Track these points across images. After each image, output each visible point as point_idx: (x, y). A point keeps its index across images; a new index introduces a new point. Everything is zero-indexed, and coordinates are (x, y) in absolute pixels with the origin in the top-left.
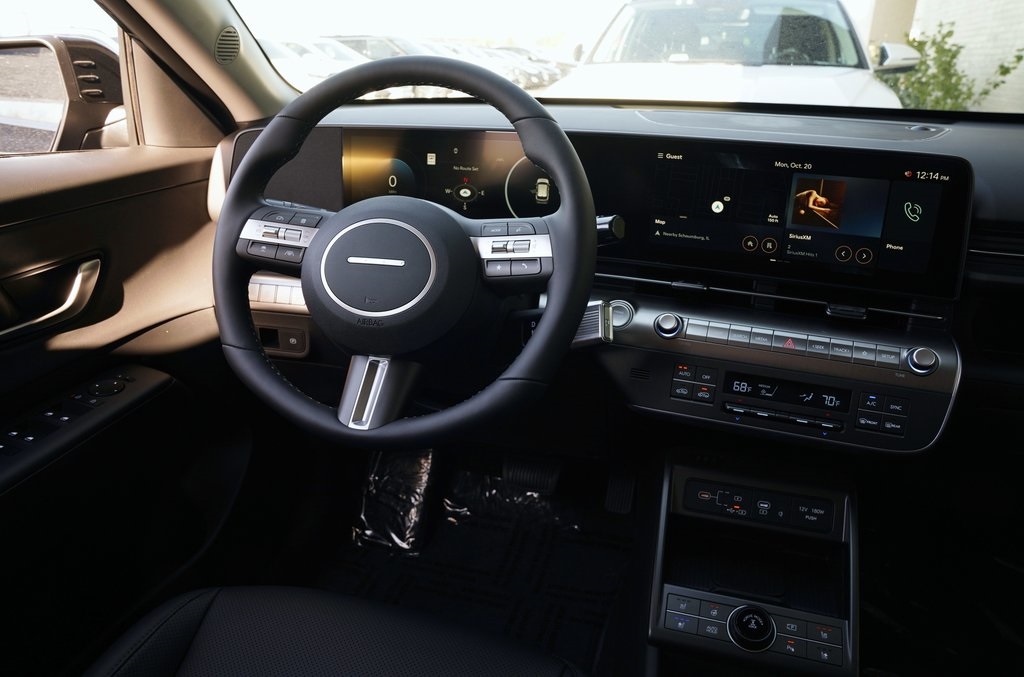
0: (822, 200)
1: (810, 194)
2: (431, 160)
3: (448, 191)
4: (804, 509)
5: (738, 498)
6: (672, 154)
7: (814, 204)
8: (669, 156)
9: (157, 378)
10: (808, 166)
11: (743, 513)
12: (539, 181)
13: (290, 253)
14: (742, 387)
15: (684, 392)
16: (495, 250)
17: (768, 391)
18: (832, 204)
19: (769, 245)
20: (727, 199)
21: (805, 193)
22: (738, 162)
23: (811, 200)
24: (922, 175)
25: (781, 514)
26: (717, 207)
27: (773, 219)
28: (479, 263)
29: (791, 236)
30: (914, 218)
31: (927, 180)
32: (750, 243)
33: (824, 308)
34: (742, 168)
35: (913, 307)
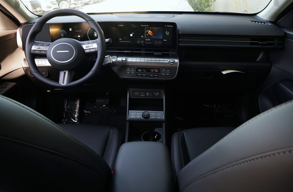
0: (151, 32)
1: (148, 31)
2: (71, 30)
3: (75, 36)
4: (155, 93)
5: (143, 93)
7: (149, 33)
8: (121, 25)
9: (13, 84)
10: (147, 26)
11: (144, 96)
12: (95, 32)
13: (43, 52)
14: (140, 70)
15: (129, 73)
16: (86, 47)
17: (145, 71)
18: (153, 33)
19: (142, 42)
20: (133, 33)
22: (134, 26)
24: (168, 26)
25: (151, 95)
26: (131, 35)
27: (142, 37)
28: (83, 50)
29: (146, 40)
30: (168, 34)
31: (169, 27)
32: (138, 42)
33: (154, 53)
34: (135, 27)
35: (170, 51)
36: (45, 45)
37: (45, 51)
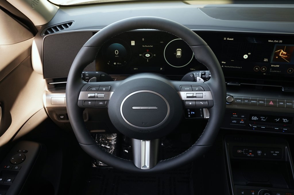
0: (285, 53)
1: (280, 51)
2: (133, 43)
3: (140, 55)
4: (272, 152)
5: (250, 151)
6: (229, 38)
7: (281, 55)
8: (228, 39)
10: (281, 41)
11: (253, 155)
12: (177, 50)
13: (101, 103)
14: (255, 118)
15: (235, 121)
16: (188, 97)
17: (264, 119)
18: (288, 54)
19: (264, 69)
20: (249, 54)
21: (279, 51)
22: (255, 41)
23: (281, 53)
25: (265, 154)
26: (246, 57)
27: (266, 60)
29: (272, 66)
32: (257, 69)
33: (281, 88)
34: (256, 43)
36: (104, 89)
37: (105, 101)
